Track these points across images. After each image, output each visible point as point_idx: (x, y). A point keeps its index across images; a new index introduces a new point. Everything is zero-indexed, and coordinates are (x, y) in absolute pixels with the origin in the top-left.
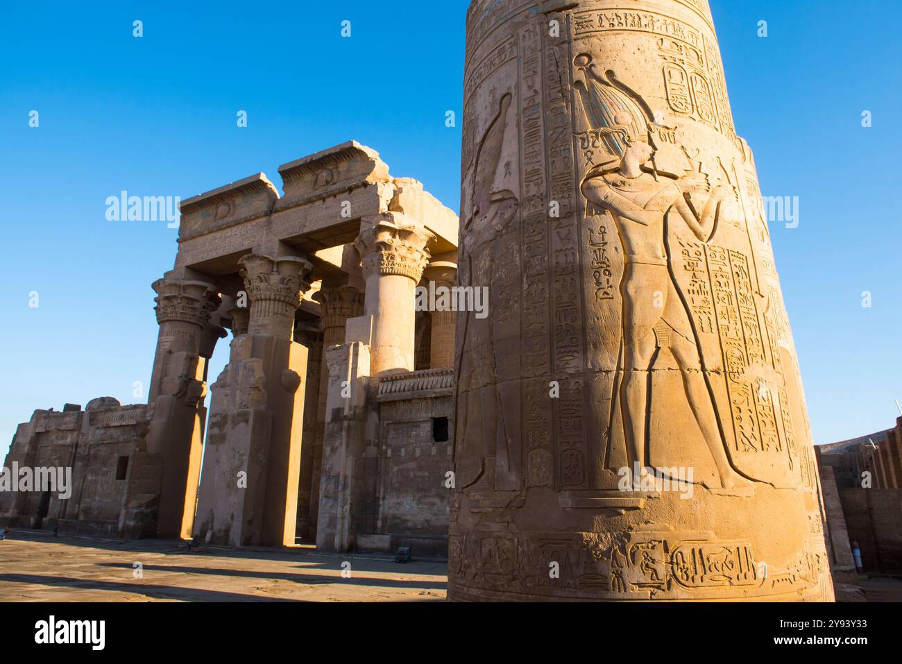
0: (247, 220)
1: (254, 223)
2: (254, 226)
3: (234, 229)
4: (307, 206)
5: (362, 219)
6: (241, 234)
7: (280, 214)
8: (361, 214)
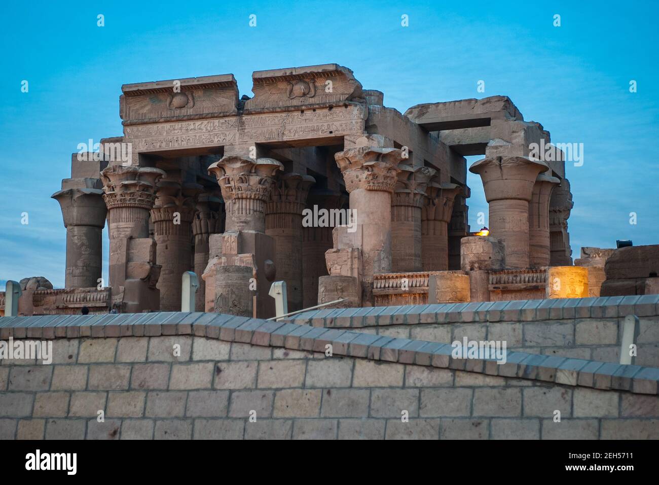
0: (213, 116)
1: (222, 121)
2: (222, 123)
3: (198, 123)
4: (284, 115)
5: (345, 137)
6: (207, 129)
7: (253, 117)
8: (345, 133)
